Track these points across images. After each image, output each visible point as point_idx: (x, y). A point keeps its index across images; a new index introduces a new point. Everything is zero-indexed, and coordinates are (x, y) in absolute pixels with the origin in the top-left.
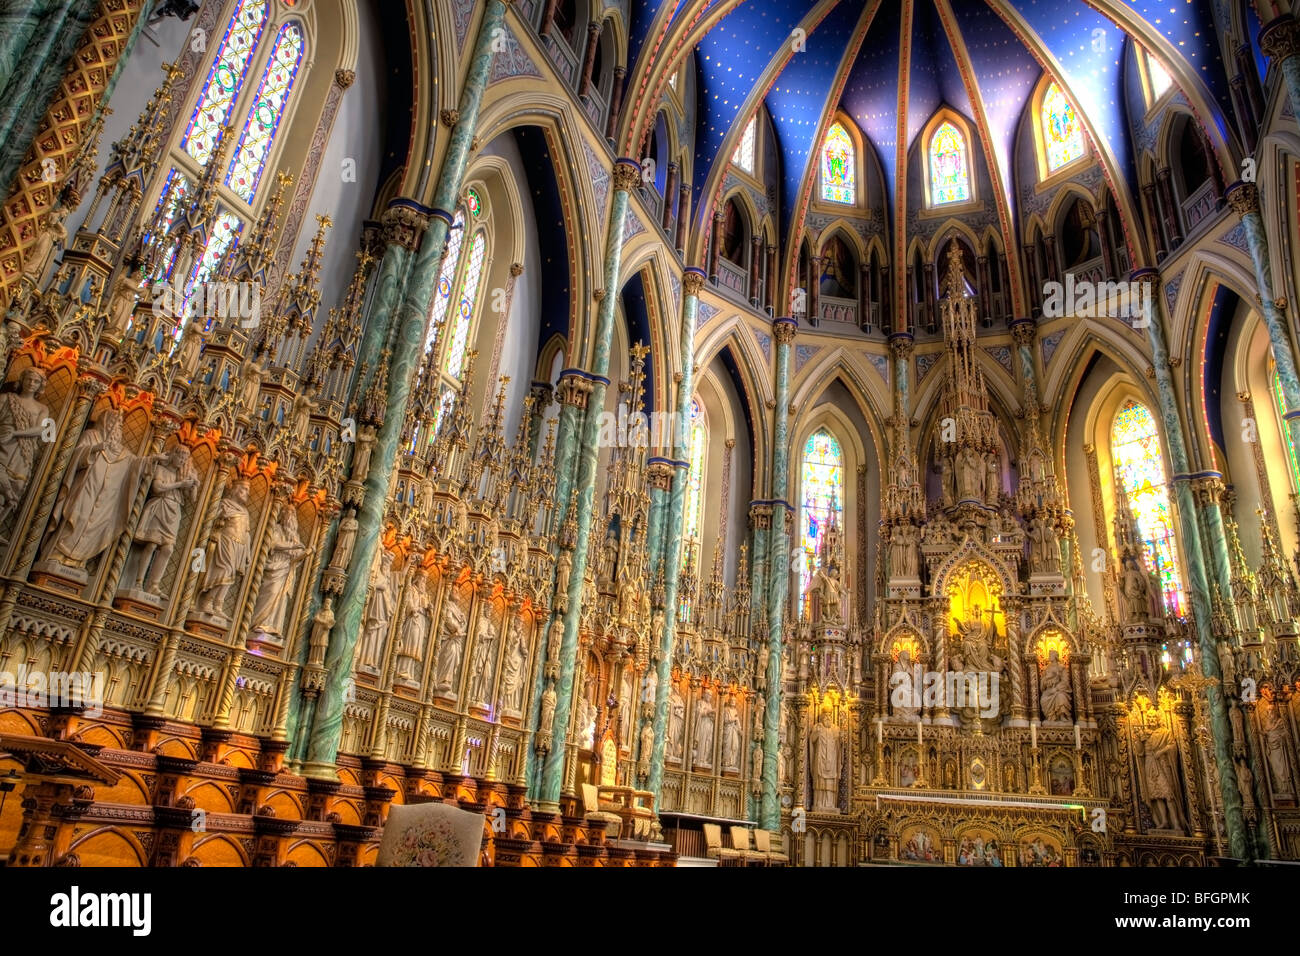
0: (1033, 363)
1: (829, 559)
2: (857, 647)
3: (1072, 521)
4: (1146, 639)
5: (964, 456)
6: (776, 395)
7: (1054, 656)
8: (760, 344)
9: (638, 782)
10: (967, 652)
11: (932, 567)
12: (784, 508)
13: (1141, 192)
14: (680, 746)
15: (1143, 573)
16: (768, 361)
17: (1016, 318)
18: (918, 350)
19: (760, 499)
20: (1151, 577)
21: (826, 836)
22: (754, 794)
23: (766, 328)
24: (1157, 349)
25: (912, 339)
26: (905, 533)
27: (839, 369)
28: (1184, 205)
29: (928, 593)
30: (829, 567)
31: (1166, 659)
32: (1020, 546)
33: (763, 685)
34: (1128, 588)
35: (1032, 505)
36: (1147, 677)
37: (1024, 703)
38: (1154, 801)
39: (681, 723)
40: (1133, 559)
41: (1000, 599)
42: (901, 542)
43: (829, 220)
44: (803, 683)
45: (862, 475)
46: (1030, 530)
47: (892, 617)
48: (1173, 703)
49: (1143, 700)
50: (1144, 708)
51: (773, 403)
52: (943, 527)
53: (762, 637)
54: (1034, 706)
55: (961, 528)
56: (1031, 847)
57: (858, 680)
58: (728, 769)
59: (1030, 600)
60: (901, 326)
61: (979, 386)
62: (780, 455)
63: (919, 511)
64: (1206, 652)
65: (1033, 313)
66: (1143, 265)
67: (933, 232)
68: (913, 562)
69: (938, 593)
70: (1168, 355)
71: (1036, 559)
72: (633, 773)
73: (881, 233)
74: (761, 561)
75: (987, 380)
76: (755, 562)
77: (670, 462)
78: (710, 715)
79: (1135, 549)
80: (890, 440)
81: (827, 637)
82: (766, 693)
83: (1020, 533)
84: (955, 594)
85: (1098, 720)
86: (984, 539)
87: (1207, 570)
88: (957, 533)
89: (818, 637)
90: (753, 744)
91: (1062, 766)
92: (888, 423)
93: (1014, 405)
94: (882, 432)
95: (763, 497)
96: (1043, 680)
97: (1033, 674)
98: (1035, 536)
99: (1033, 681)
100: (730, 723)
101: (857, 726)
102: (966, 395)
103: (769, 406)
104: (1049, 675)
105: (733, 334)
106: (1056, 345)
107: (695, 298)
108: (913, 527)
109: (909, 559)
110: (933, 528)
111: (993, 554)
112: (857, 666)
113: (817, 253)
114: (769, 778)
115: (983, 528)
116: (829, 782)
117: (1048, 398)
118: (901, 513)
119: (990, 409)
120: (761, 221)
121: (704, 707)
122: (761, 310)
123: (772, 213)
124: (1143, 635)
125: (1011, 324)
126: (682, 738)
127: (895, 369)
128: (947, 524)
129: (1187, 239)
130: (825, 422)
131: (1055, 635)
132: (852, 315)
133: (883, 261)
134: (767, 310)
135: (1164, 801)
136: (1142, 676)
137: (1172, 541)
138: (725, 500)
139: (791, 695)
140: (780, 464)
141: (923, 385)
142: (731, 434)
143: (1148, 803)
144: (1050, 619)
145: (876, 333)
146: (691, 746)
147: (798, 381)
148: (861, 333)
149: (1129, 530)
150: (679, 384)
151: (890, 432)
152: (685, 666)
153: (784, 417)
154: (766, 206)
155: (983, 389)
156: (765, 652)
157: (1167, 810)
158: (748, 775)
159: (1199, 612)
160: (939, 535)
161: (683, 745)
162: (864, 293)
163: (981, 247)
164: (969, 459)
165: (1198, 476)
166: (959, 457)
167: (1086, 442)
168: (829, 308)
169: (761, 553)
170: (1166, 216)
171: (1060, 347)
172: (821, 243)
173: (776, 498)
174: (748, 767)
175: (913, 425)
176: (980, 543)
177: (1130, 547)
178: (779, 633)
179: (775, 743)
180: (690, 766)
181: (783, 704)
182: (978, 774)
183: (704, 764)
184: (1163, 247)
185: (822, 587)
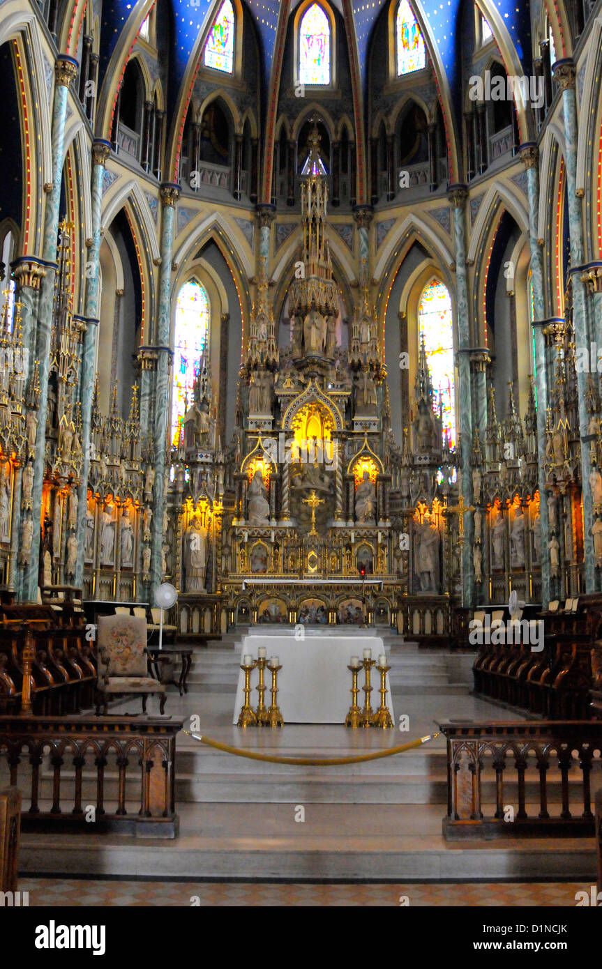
0: (367, 242)
1: (202, 397)
2: (221, 467)
3: (386, 373)
4: (429, 465)
5: (312, 318)
6: (162, 254)
7: (366, 475)
8: (150, 206)
9: (66, 579)
10: (306, 472)
11: (282, 405)
12: (167, 354)
13: (463, 118)
14: (91, 550)
15: (432, 417)
16: (156, 222)
17: (358, 203)
18: (279, 219)
19: (147, 345)
20: (436, 420)
21: (196, 609)
22: (143, 582)
23: (155, 191)
24: (460, 250)
25: (274, 209)
26: (262, 377)
27: (213, 232)
28: (492, 139)
29: (279, 426)
30: (201, 402)
31: (440, 477)
32: (349, 393)
33: (150, 499)
34: (421, 428)
35: (359, 361)
36: (427, 491)
37: (343, 509)
38: (422, 573)
39: (91, 532)
40: (426, 406)
41: (331, 433)
42: (259, 384)
43: (210, 90)
44: (180, 496)
45: (225, 323)
46: (356, 378)
47: (250, 445)
48: (442, 508)
49: (422, 506)
50: (422, 512)
51: (160, 261)
52: (292, 375)
53: (150, 460)
54: (351, 511)
55: (306, 376)
56: (347, 609)
57: (221, 493)
58: (125, 565)
59: (352, 435)
60: (267, 199)
61: (326, 259)
62: (164, 307)
63: (274, 360)
64: (466, 476)
65: (372, 199)
66: (457, 181)
67: (298, 112)
68: (267, 400)
69: (286, 426)
70: (466, 256)
71: (359, 403)
72: (62, 574)
73: (254, 106)
74: (147, 398)
75: (332, 253)
76: (142, 399)
77: (83, 319)
78: (112, 524)
79: (428, 400)
80: (252, 297)
81: (199, 460)
82: (153, 505)
83: (349, 383)
84: (298, 428)
85: (391, 520)
86: (322, 385)
87: (473, 418)
88: (302, 379)
89: (191, 459)
90: (142, 545)
91: (365, 552)
92: (251, 281)
93: (351, 278)
94: (246, 289)
95: (150, 343)
96: (357, 494)
97: (351, 488)
98: (359, 384)
99: (351, 494)
100: (126, 529)
101: (219, 527)
102: (316, 266)
103: (156, 263)
104: (363, 489)
105: (129, 199)
106: (387, 231)
107: (101, 167)
108: (268, 372)
109: (265, 399)
110: (285, 375)
111: (329, 398)
112: (221, 482)
113: (198, 120)
114: (156, 570)
115: (322, 376)
116: (199, 571)
117: (377, 275)
118: (259, 361)
119: (333, 278)
120: (153, 86)
121: (108, 518)
122: (151, 175)
123: (162, 79)
124: (427, 462)
125: (355, 208)
126: (92, 543)
127: (260, 234)
128: (296, 372)
129: (491, 168)
130: (195, 273)
131: (368, 460)
132: (225, 180)
133: (255, 133)
134: (156, 174)
135: (429, 573)
136: (424, 491)
137: (452, 391)
138: (115, 344)
139: (170, 505)
140: (165, 316)
141: (281, 251)
142: (121, 286)
143: (419, 575)
144: (366, 448)
145: (246, 201)
146: (100, 549)
147: (180, 240)
148: (233, 200)
149: (425, 386)
150: (89, 247)
151: (252, 289)
152: (95, 488)
153: (168, 274)
154: (158, 70)
155: (329, 262)
156: (151, 473)
157: (430, 578)
158: (139, 568)
159: (465, 448)
160: (288, 380)
161: (93, 549)
162: (236, 161)
163: (336, 132)
164: (316, 321)
165: (475, 351)
166: (307, 319)
167: (401, 310)
168: (207, 173)
169: (147, 391)
170: (478, 143)
171: (390, 233)
172: (202, 110)
173: (161, 345)
174: (139, 563)
175: (271, 285)
176: (319, 389)
177: (425, 399)
178: (163, 457)
179: (160, 543)
180: (99, 565)
181: (165, 513)
182: (313, 562)
183: (108, 562)
184: (473, 168)
185: (195, 419)
